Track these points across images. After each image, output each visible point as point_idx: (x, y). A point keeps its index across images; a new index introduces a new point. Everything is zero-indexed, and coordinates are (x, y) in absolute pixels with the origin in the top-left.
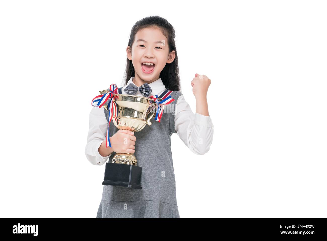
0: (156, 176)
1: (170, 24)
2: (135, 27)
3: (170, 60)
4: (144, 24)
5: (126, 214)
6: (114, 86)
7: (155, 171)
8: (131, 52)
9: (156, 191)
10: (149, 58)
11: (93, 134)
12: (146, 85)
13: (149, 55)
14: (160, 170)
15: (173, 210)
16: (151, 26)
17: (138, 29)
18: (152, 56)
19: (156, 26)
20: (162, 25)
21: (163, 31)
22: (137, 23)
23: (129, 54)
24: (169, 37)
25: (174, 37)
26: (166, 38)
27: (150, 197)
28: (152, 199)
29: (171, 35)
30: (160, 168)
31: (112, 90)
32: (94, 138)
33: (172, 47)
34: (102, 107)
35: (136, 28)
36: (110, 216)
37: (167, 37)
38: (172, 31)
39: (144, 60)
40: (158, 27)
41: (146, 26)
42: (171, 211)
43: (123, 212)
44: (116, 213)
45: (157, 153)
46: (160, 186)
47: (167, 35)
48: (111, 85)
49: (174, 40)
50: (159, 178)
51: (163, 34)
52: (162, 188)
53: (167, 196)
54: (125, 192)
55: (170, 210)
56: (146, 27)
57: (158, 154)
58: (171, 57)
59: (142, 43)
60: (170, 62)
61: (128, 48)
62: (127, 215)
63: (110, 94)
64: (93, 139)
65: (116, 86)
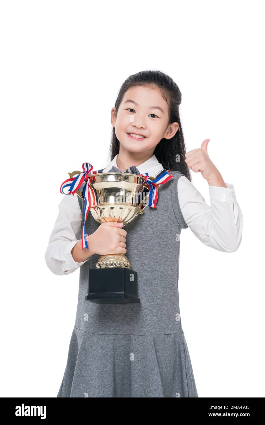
0: (150, 300)
1: (175, 84)
2: (126, 82)
3: (169, 134)
4: (139, 81)
5: (102, 352)
6: (87, 164)
7: (147, 293)
8: (116, 115)
9: (149, 322)
10: (138, 129)
11: (60, 231)
12: (132, 168)
13: (139, 124)
14: (155, 291)
15: (179, 341)
16: (148, 84)
17: (129, 86)
18: (143, 126)
19: (154, 85)
20: (164, 85)
21: (164, 93)
22: (130, 78)
23: (113, 119)
24: (170, 103)
25: (179, 104)
26: (166, 103)
27: (139, 330)
28: (143, 333)
29: (174, 100)
30: (155, 287)
31: (86, 169)
32: (61, 237)
33: (174, 117)
34: (76, 194)
35: (127, 84)
36: (84, 353)
37: (169, 102)
38: (178, 95)
39: (131, 130)
40: (157, 87)
41: (141, 83)
42: (177, 343)
43: (99, 349)
44: (91, 349)
45: (150, 267)
46: (155, 314)
47: (168, 99)
48: (83, 164)
49: (178, 107)
50: (154, 303)
51: (163, 98)
52: (158, 316)
53: (168, 325)
54: (103, 322)
55: (175, 342)
56: (140, 85)
57: (151, 269)
58: (171, 130)
59: (131, 106)
60: (169, 137)
61: (113, 111)
62: (104, 353)
63: (84, 175)
64: (60, 239)
65: (90, 165)
